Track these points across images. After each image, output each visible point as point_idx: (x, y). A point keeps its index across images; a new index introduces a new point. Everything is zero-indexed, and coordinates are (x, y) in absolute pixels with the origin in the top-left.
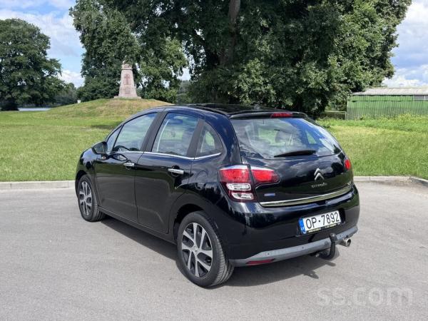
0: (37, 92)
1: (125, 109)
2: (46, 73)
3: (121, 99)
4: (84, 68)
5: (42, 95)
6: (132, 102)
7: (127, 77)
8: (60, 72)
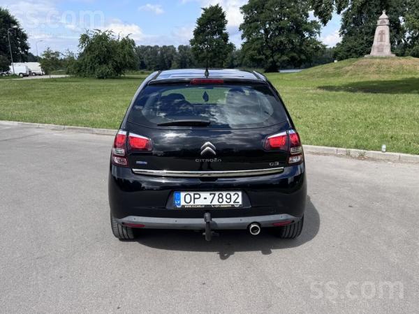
0: (295, 54)
1: (372, 69)
2: (307, 35)
3: (373, 58)
4: (343, 28)
5: (300, 57)
6: (382, 61)
7: (382, 33)
8: (319, 33)
